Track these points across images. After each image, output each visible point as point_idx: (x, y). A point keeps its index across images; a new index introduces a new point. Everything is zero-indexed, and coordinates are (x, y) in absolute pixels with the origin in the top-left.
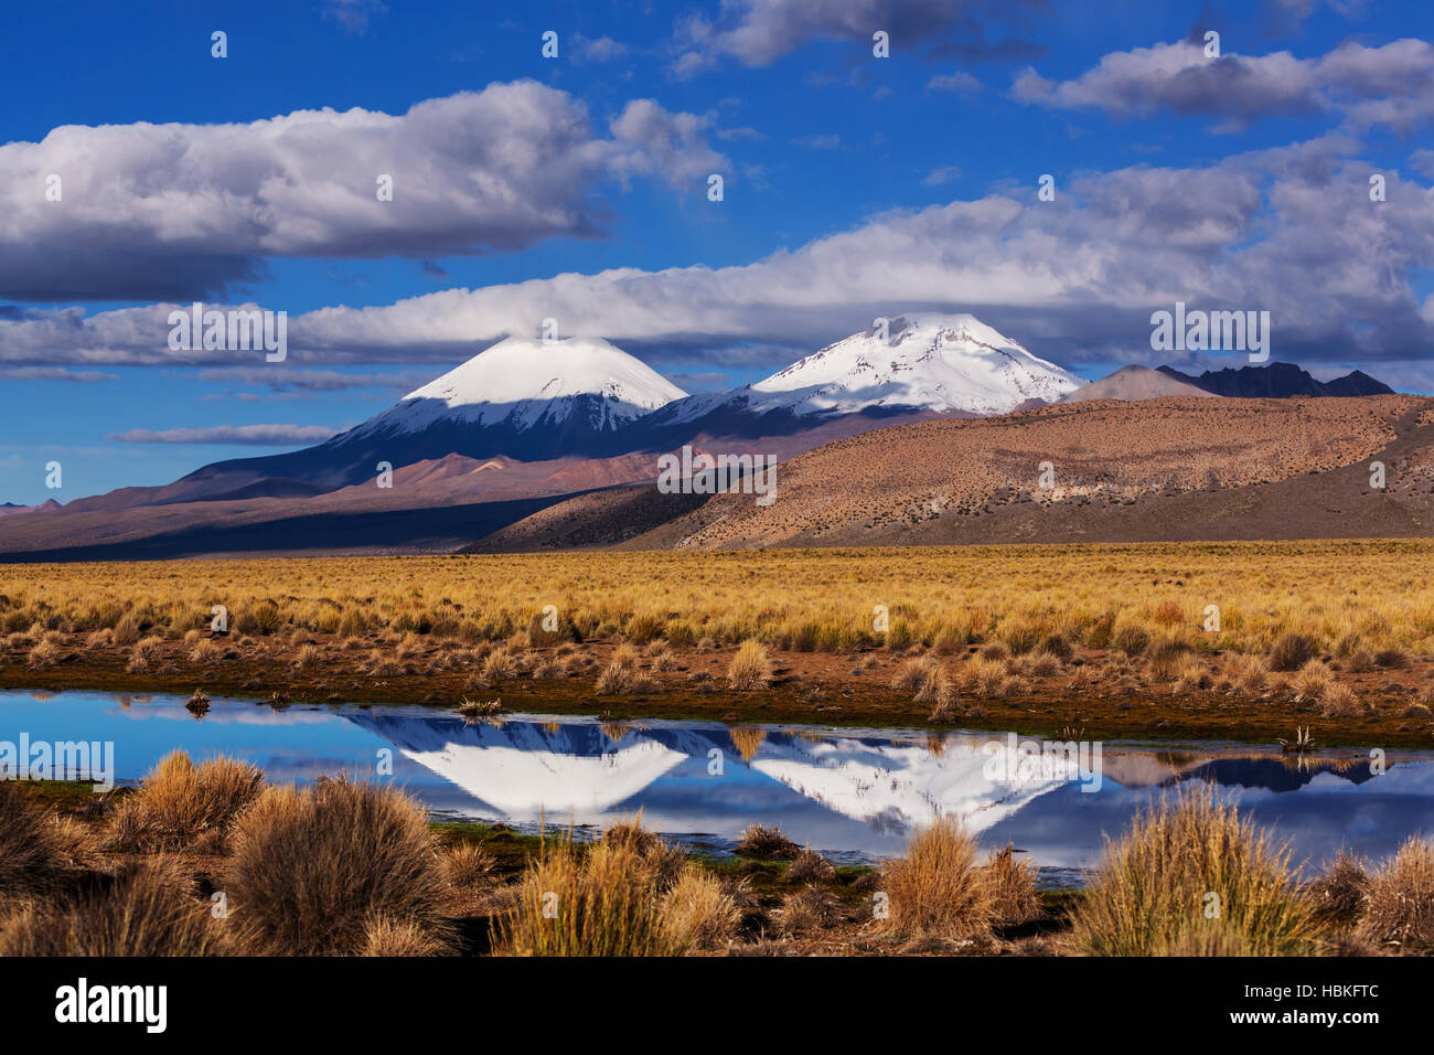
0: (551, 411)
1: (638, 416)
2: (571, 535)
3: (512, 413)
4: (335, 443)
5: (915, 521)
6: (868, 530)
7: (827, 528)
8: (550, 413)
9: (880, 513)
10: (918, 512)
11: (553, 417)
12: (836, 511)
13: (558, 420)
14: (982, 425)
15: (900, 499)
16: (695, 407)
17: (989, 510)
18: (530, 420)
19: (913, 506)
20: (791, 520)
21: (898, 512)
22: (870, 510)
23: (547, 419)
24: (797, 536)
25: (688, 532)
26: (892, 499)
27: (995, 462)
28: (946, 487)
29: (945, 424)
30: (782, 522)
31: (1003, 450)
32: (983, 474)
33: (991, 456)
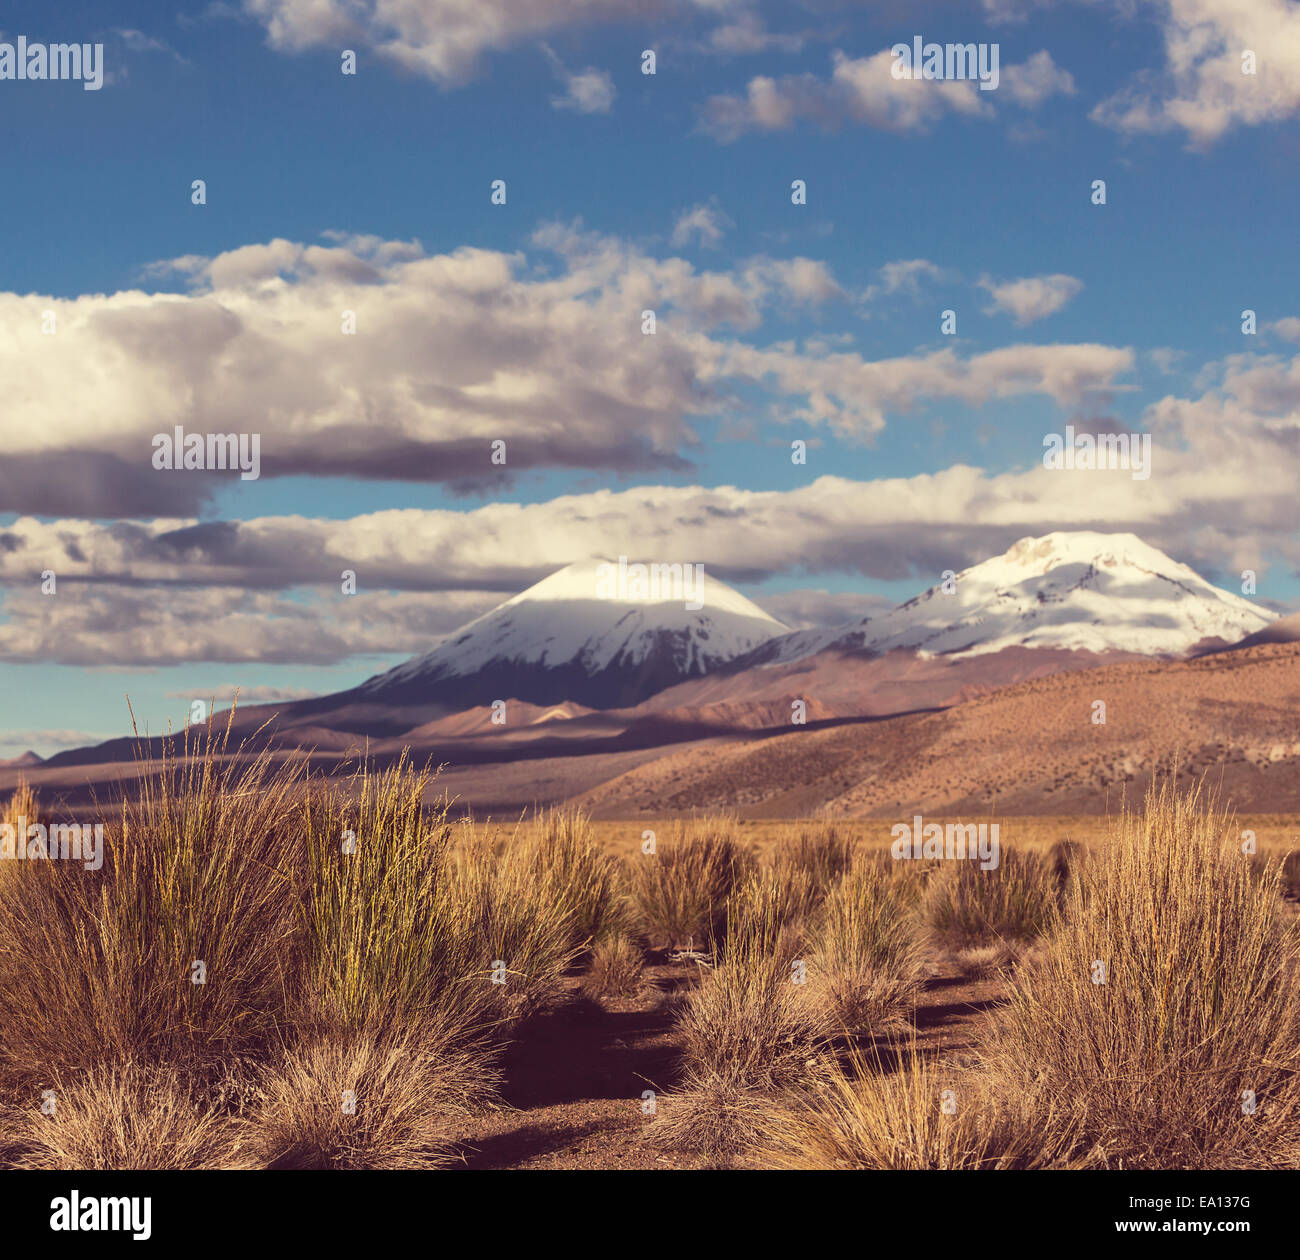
0: (628, 649)
1: (731, 656)
2: (675, 798)
3: (582, 652)
4: (371, 687)
5: (1104, 782)
6: (1048, 795)
7: (998, 791)
8: (626, 654)
9: (1061, 775)
10: (1107, 773)
11: (630, 657)
12: (1008, 771)
13: (636, 660)
14: (1181, 669)
15: (1086, 758)
16: (801, 646)
17: (1195, 770)
18: (602, 660)
19: (1101, 766)
20: (955, 782)
21: (1084, 772)
22: (1050, 769)
23: (622, 660)
24: (962, 801)
25: (831, 795)
26: (1075, 758)
27: (1199, 713)
28: (1140, 743)
29: (1136, 668)
30: (943, 783)
31: (1208, 699)
32: (1185, 728)
33: (1194, 706)
